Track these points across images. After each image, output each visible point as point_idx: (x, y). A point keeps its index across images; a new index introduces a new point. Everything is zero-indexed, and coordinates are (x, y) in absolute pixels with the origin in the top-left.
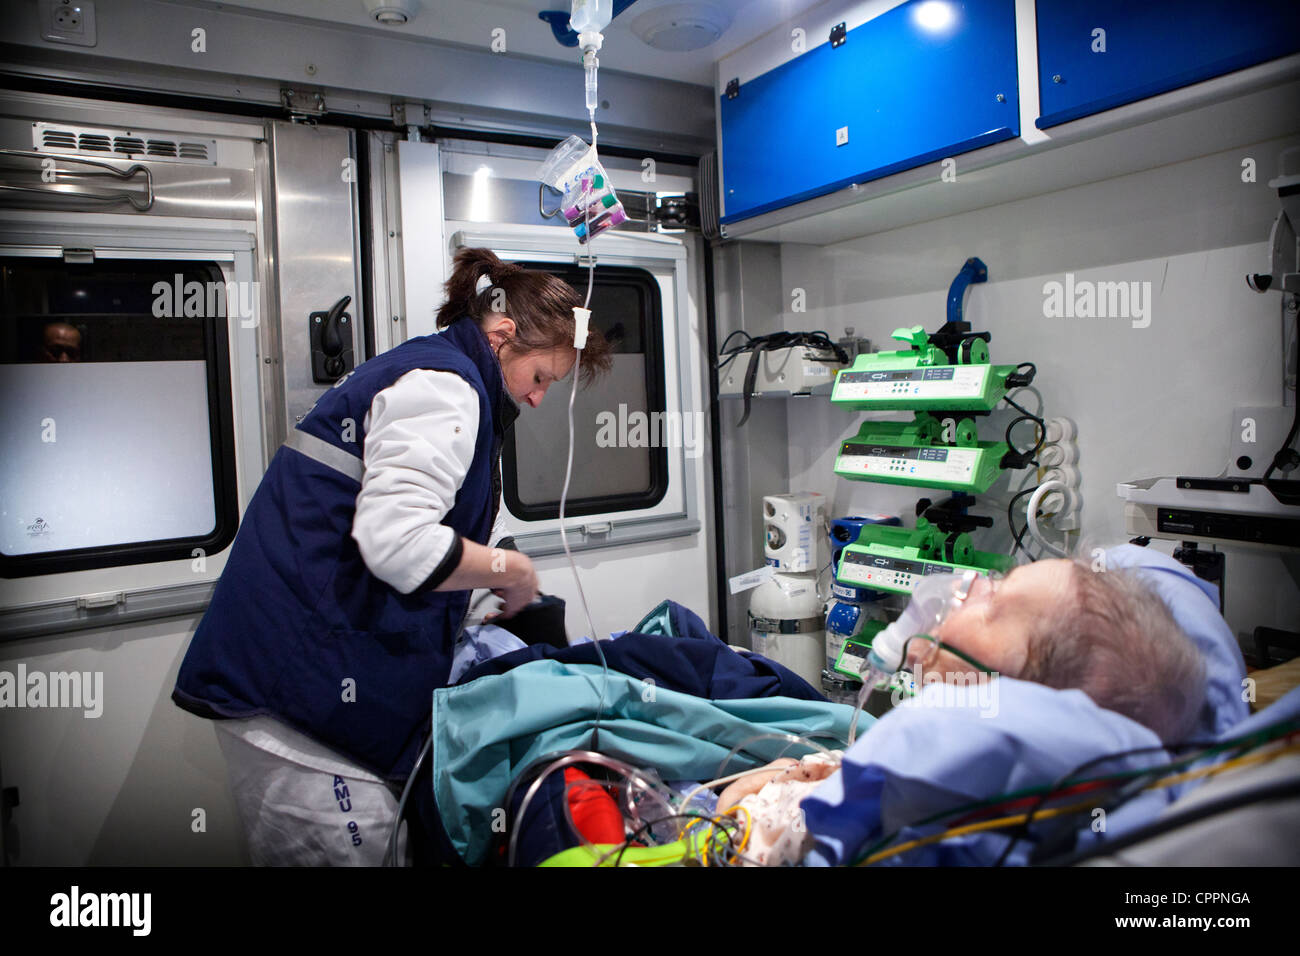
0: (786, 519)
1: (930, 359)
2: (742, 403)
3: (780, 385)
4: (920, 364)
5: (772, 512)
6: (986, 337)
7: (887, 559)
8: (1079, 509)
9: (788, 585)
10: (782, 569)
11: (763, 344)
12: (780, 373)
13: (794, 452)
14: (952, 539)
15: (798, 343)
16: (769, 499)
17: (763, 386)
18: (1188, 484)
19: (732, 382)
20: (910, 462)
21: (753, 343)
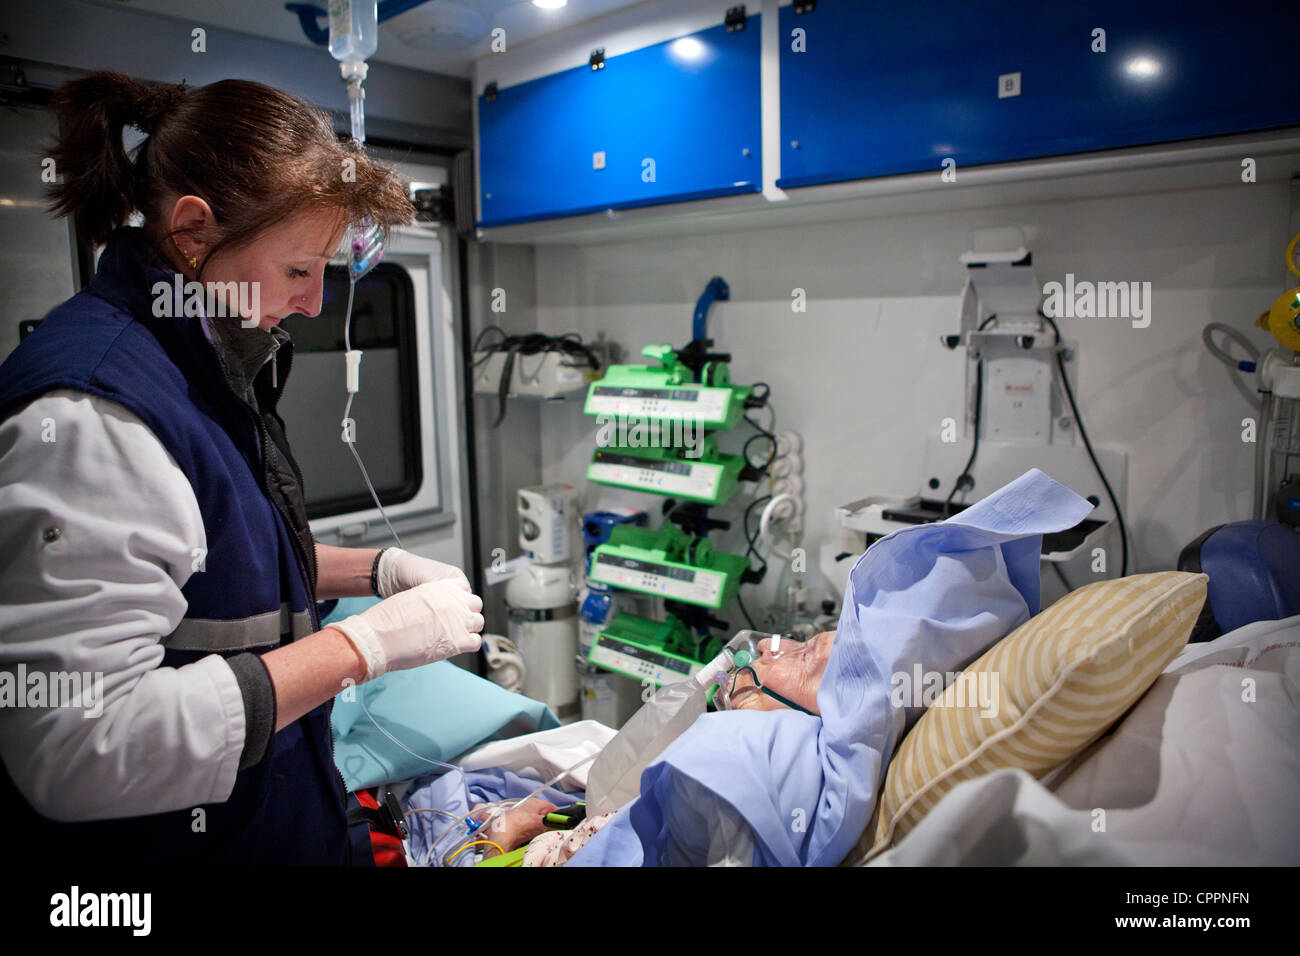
0: (540, 513)
1: (677, 379)
2: (496, 404)
3: (534, 389)
4: (669, 383)
5: (526, 505)
6: (726, 358)
7: (636, 561)
8: (803, 513)
9: (542, 574)
10: (536, 560)
11: (517, 346)
12: (535, 377)
13: (547, 443)
14: (695, 544)
15: (553, 349)
16: (524, 493)
17: (517, 387)
18: (890, 517)
19: (487, 380)
20: (658, 475)
21: (508, 344)
